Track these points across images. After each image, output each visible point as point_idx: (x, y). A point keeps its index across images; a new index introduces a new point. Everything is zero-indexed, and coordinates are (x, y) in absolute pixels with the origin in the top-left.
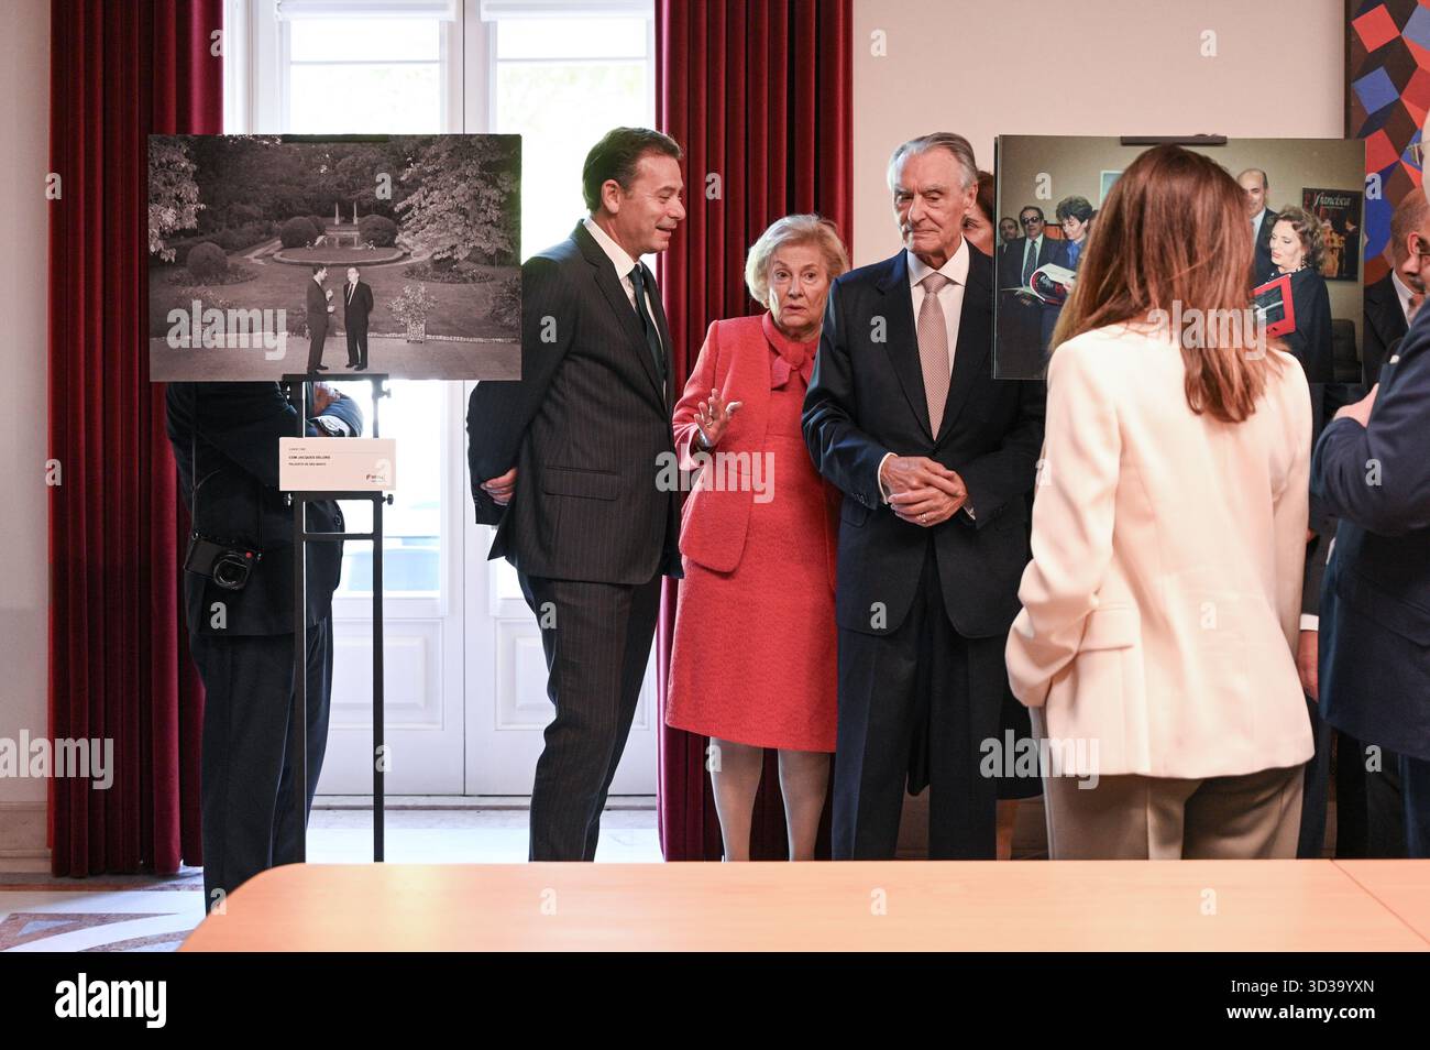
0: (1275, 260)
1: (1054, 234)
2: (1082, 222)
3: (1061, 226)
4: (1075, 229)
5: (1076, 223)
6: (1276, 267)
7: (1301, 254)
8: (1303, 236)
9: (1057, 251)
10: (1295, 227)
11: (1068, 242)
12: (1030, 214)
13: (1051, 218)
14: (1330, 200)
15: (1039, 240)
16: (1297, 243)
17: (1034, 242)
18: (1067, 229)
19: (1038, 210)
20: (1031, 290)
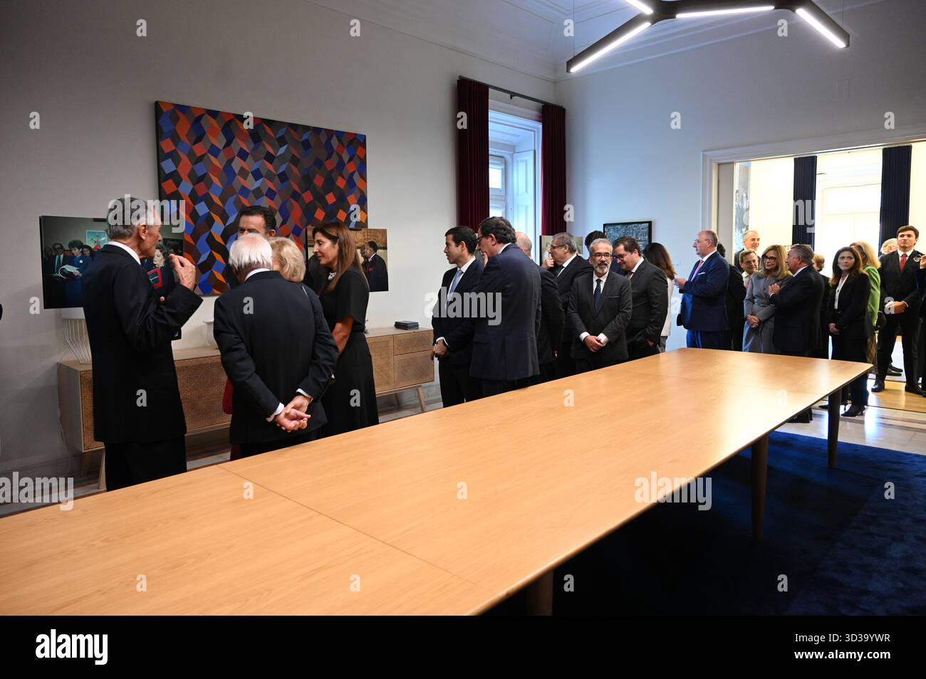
0: (155, 263)
1: (68, 254)
2: (79, 249)
3: (71, 251)
4: (77, 252)
5: (77, 250)
6: (155, 265)
7: (163, 260)
8: (164, 254)
9: (70, 260)
10: (161, 251)
11: (74, 256)
12: (58, 246)
13: (67, 248)
14: (172, 243)
15: (62, 256)
16: (162, 257)
17: (60, 257)
18: (74, 252)
19: (60, 244)
20: (60, 275)
